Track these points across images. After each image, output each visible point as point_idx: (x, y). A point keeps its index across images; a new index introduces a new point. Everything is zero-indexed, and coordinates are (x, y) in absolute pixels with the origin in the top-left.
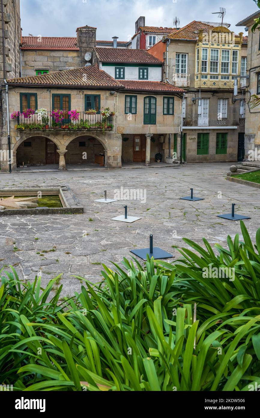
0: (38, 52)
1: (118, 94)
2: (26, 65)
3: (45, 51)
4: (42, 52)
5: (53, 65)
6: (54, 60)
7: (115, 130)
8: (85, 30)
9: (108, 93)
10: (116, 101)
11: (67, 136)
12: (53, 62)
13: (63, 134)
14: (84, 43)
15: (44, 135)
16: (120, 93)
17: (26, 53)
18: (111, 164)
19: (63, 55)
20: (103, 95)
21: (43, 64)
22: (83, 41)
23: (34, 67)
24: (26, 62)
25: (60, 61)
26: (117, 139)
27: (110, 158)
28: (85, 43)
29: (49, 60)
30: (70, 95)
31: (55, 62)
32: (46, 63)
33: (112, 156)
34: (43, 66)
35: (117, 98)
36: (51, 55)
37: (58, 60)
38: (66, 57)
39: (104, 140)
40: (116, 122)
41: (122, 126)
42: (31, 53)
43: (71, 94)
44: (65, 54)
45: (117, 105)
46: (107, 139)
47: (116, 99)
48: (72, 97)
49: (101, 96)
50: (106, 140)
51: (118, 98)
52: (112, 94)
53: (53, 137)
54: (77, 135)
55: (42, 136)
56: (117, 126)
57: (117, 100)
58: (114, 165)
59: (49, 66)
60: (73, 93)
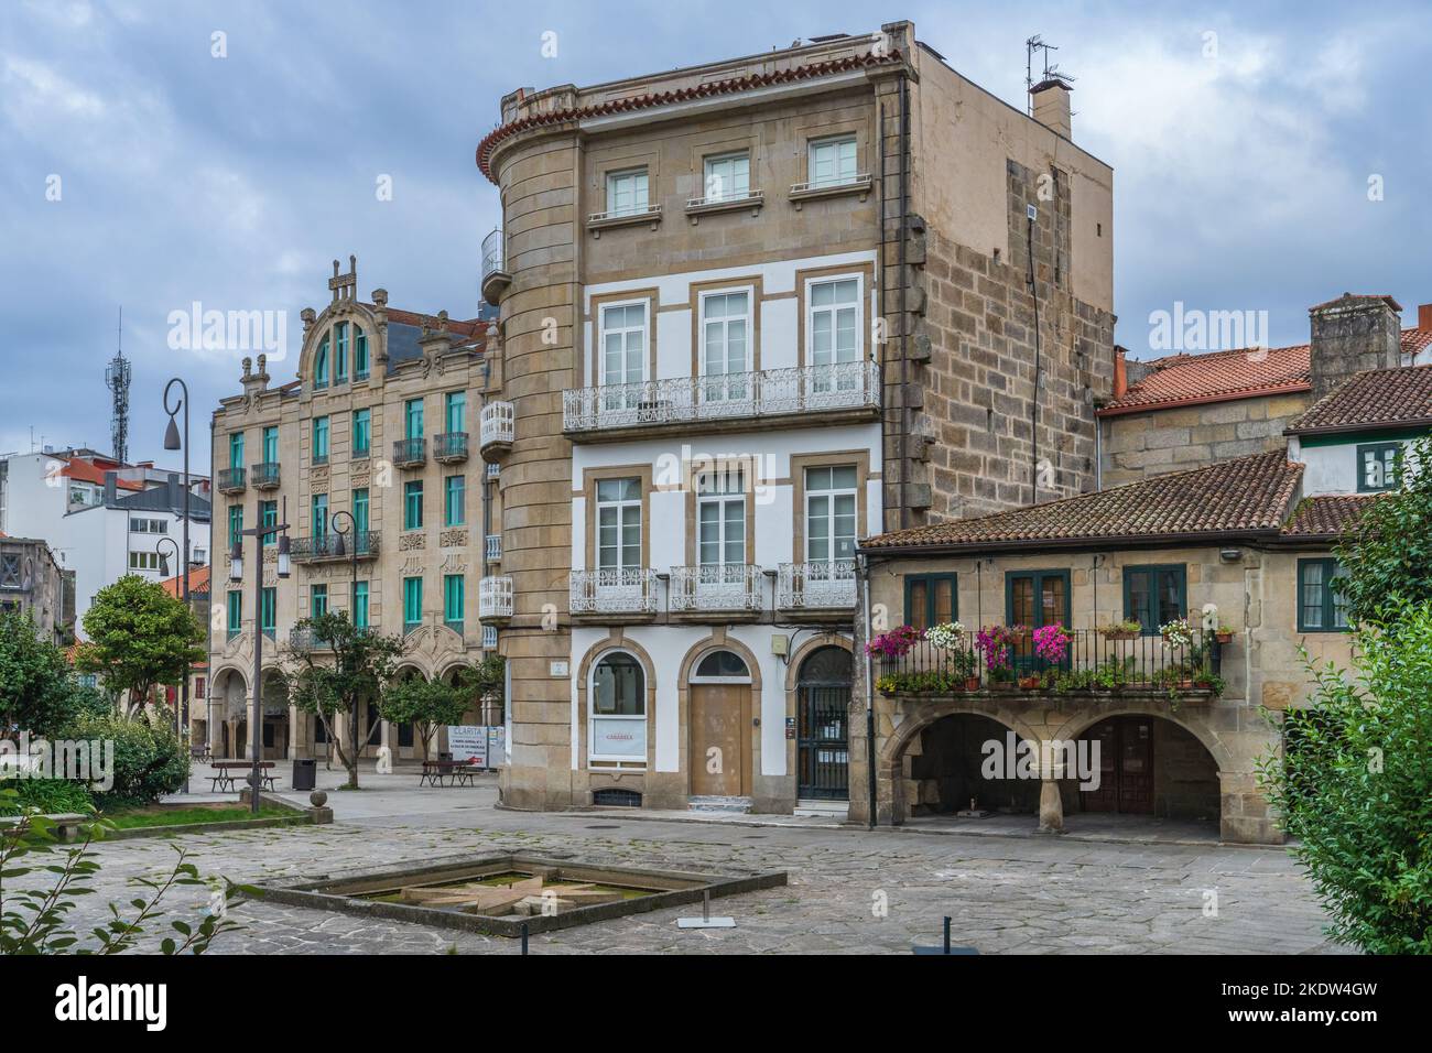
0: (1157, 419)
1: (1264, 557)
2: (1117, 465)
3: (1180, 413)
4: (1171, 415)
5: (1212, 453)
6: (1213, 437)
7: (1253, 695)
8: (1338, 310)
9: (1216, 557)
10: (1255, 586)
11: (1061, 714)
12: (1211, 446)
13: (1044, 707)
14: (1332, 359)
15: (981, 709)
16: (1273, 551)
17: (1117, 426)
18: (1236, 825)
19: (1247, 416)
20: (1198, 568)
21: (1174, 456)
22: (1330, 354)
23: (1142, 469)
24: (1118, 457)
25: (1237, 437)
26: (1263, 729)
27: (1231, 801)
28: (1339, 359)
29: (1196, 440)
30: (1068, 571)
31: (1219, 443)
32: (1186, 452)
33: (1241, 794)
34: (1173, 463)
35: (1261, 573)
36: (1204, 421)
37: (1230, 435)
38: (1262, 421)
39: (1206, 731)
40: (1256, 662)
41: (1284, 678)
42: (1132, 424)
43: (1073, 568)
44: (1256, 411)
45: (1261, 597)
46: (1217, 728)
47: (1255, 577)
48: (1076, 578)
49: (1190, 570)
50: (1215, 734)
51: (1266, 571)
52: (1234, 561)
53: (1011, 716)
54: (1098, 712)
55: (975, 712)
56: (1264, 678)
57: (1261, 580)
58: (1247, 831)
59: (1197, 461)
60: (1080, 566)
